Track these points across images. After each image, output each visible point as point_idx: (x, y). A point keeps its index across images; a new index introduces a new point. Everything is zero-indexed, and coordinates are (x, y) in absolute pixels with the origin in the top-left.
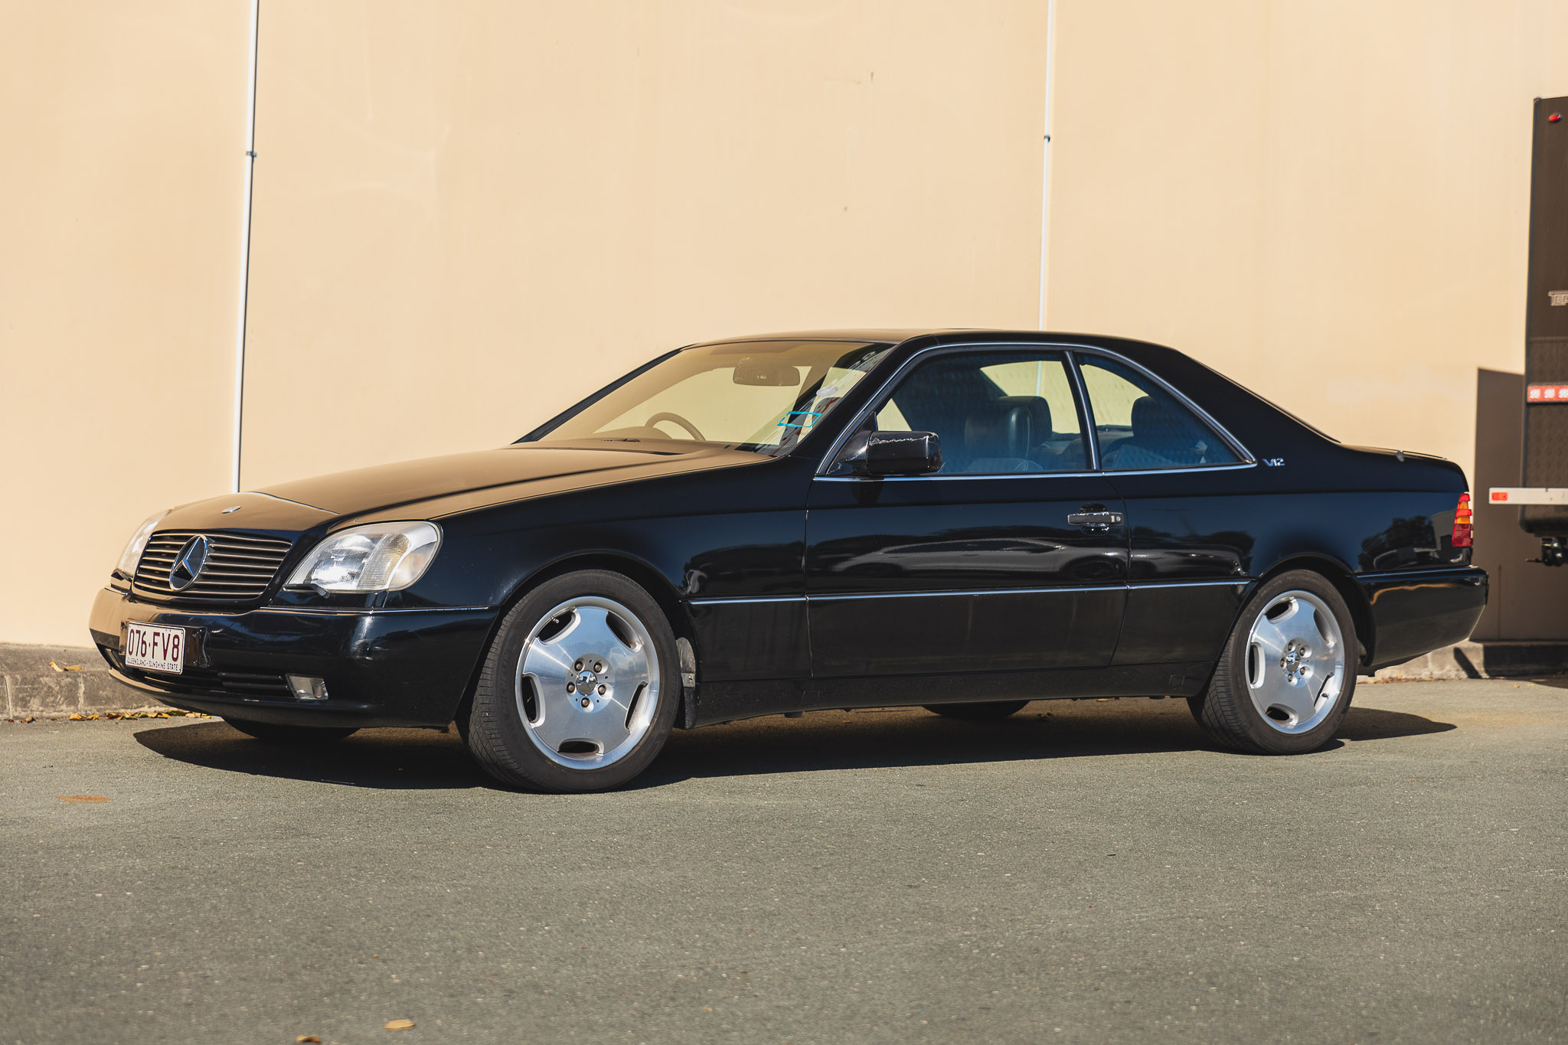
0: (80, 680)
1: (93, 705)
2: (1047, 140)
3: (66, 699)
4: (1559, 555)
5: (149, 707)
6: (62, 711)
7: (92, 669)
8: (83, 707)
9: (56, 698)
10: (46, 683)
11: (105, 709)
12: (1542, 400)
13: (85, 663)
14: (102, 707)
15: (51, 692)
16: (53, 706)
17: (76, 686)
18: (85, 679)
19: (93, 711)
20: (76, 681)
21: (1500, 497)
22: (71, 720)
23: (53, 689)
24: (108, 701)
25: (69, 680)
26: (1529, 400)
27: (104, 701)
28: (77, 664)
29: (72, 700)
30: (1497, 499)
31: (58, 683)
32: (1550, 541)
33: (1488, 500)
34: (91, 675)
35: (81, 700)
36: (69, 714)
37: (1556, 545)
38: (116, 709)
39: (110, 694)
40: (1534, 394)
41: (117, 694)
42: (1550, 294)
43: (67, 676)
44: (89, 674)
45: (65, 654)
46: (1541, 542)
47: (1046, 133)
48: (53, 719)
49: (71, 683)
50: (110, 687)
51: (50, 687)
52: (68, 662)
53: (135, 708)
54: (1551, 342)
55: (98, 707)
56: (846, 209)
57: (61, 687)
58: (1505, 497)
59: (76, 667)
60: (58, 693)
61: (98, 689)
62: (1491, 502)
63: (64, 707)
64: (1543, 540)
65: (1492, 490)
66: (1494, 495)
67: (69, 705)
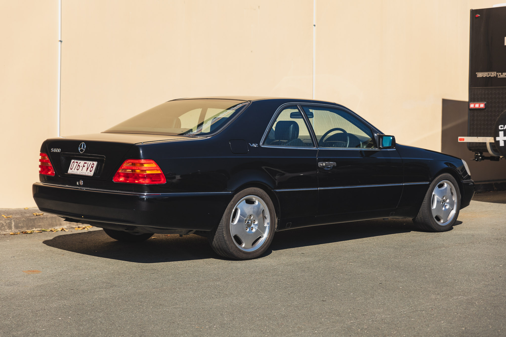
0: (12, 221)
1: (17, 229)
2: (314, 26)
3: (8, 228)
4: (480, 158)
5: (35, 229)
6: (7, 232)
7: (15, 217)
8: (14, 230)
9: (5, 227)
10: (1, 223)
11: (21, 230)
12: (475, 108)
13: (13, 214)
14: (20, 230)
15: (3, 225)
16: (4, 230)
17: (10, 223)
18: (14, 221)
19: (17, 231)
20: (11, 221)
21: (462, 139)
22: (10, 235)
23: (4, 224)
24: (22, 227)
25: (9, 221)
26: (470, 108)
27: (20, 228)
28: (10, 215)
29: (10, 228)
30: (461, 140)
31: (5, 222)
32: (477, 153)
33: (458, 141)
34: (16, 219)
35: (13, 228)
36: (9, 232)
37: (479, 155)
38: (24, 230)
39: (22, 225)
40: (472, 106)
41: (25, 225)
42: (477, 73)
43: (8, 220)
44: (15, 219)
45: (6, 212)
46: (474, 154)
47: (314, 24)
48: (4, 235)
49: (9, 222)
50: (22, 223)
51: (3, 224)
52: (7, 214)
53: (31, 229)
54: (477, 89)
55: (19, 230)
56: (252, 52)
57: (6, 224)
58: (463, 140)
59: (10, 216)
60: (5, 226)
61: (19, 224)
62: (459, 141)
63: (8, 230)
64: (475, 153)
65: (459, 138)
66: (460, 139)
67: (9, 229)
